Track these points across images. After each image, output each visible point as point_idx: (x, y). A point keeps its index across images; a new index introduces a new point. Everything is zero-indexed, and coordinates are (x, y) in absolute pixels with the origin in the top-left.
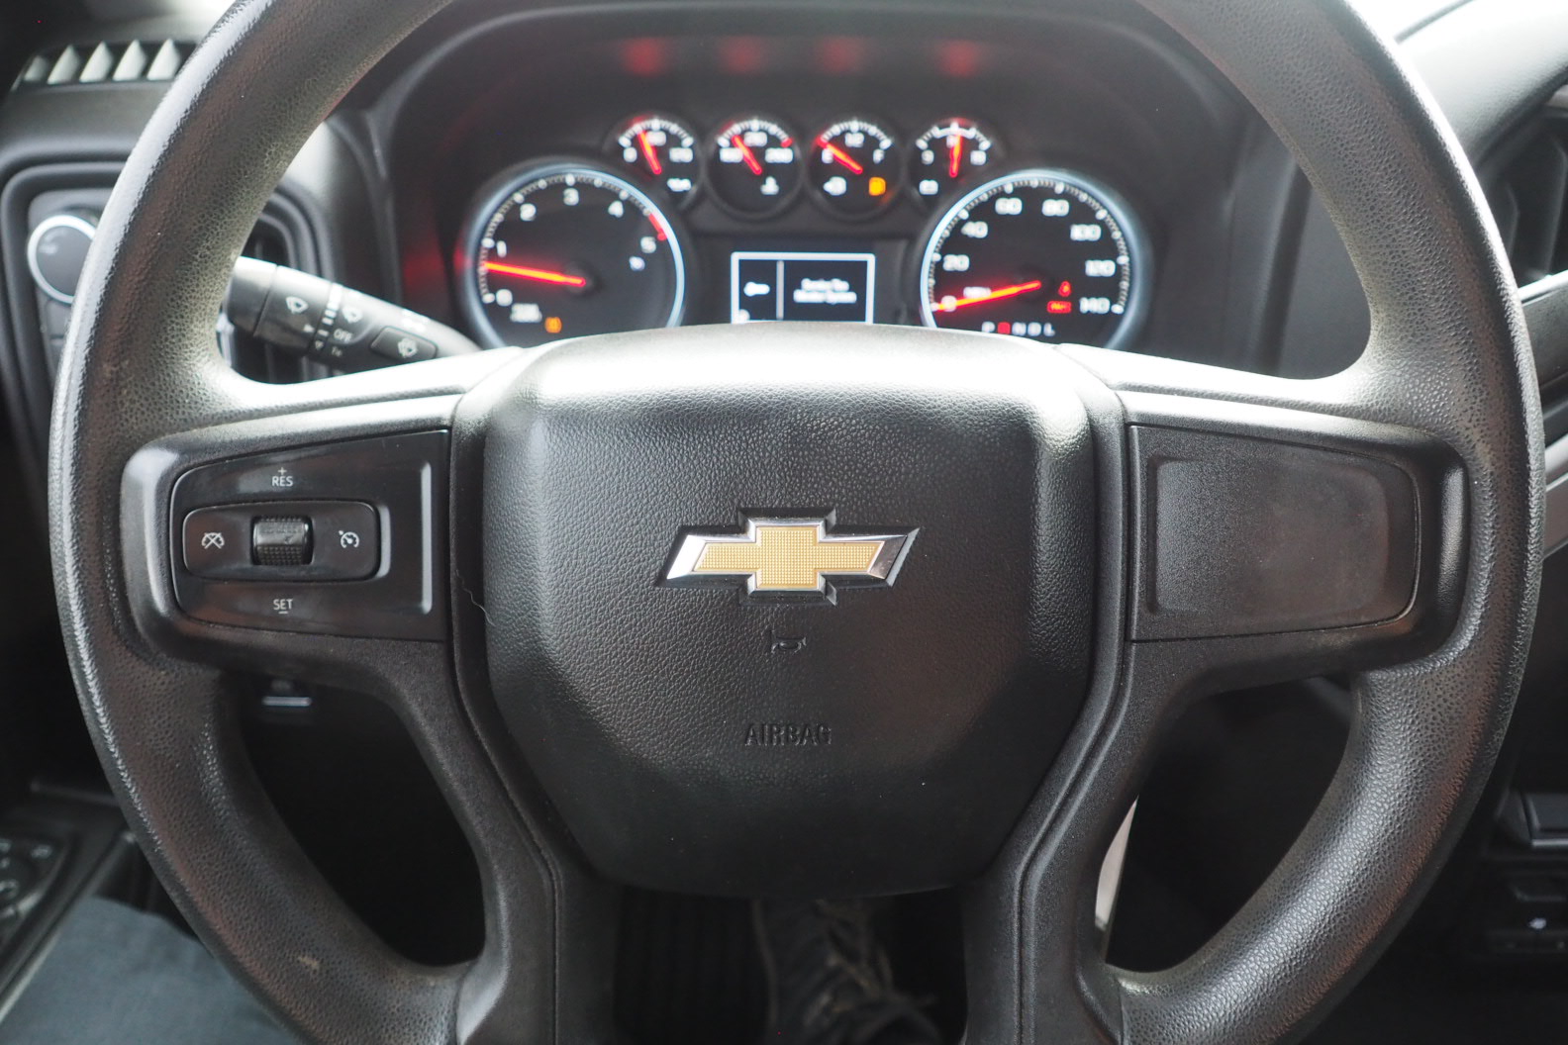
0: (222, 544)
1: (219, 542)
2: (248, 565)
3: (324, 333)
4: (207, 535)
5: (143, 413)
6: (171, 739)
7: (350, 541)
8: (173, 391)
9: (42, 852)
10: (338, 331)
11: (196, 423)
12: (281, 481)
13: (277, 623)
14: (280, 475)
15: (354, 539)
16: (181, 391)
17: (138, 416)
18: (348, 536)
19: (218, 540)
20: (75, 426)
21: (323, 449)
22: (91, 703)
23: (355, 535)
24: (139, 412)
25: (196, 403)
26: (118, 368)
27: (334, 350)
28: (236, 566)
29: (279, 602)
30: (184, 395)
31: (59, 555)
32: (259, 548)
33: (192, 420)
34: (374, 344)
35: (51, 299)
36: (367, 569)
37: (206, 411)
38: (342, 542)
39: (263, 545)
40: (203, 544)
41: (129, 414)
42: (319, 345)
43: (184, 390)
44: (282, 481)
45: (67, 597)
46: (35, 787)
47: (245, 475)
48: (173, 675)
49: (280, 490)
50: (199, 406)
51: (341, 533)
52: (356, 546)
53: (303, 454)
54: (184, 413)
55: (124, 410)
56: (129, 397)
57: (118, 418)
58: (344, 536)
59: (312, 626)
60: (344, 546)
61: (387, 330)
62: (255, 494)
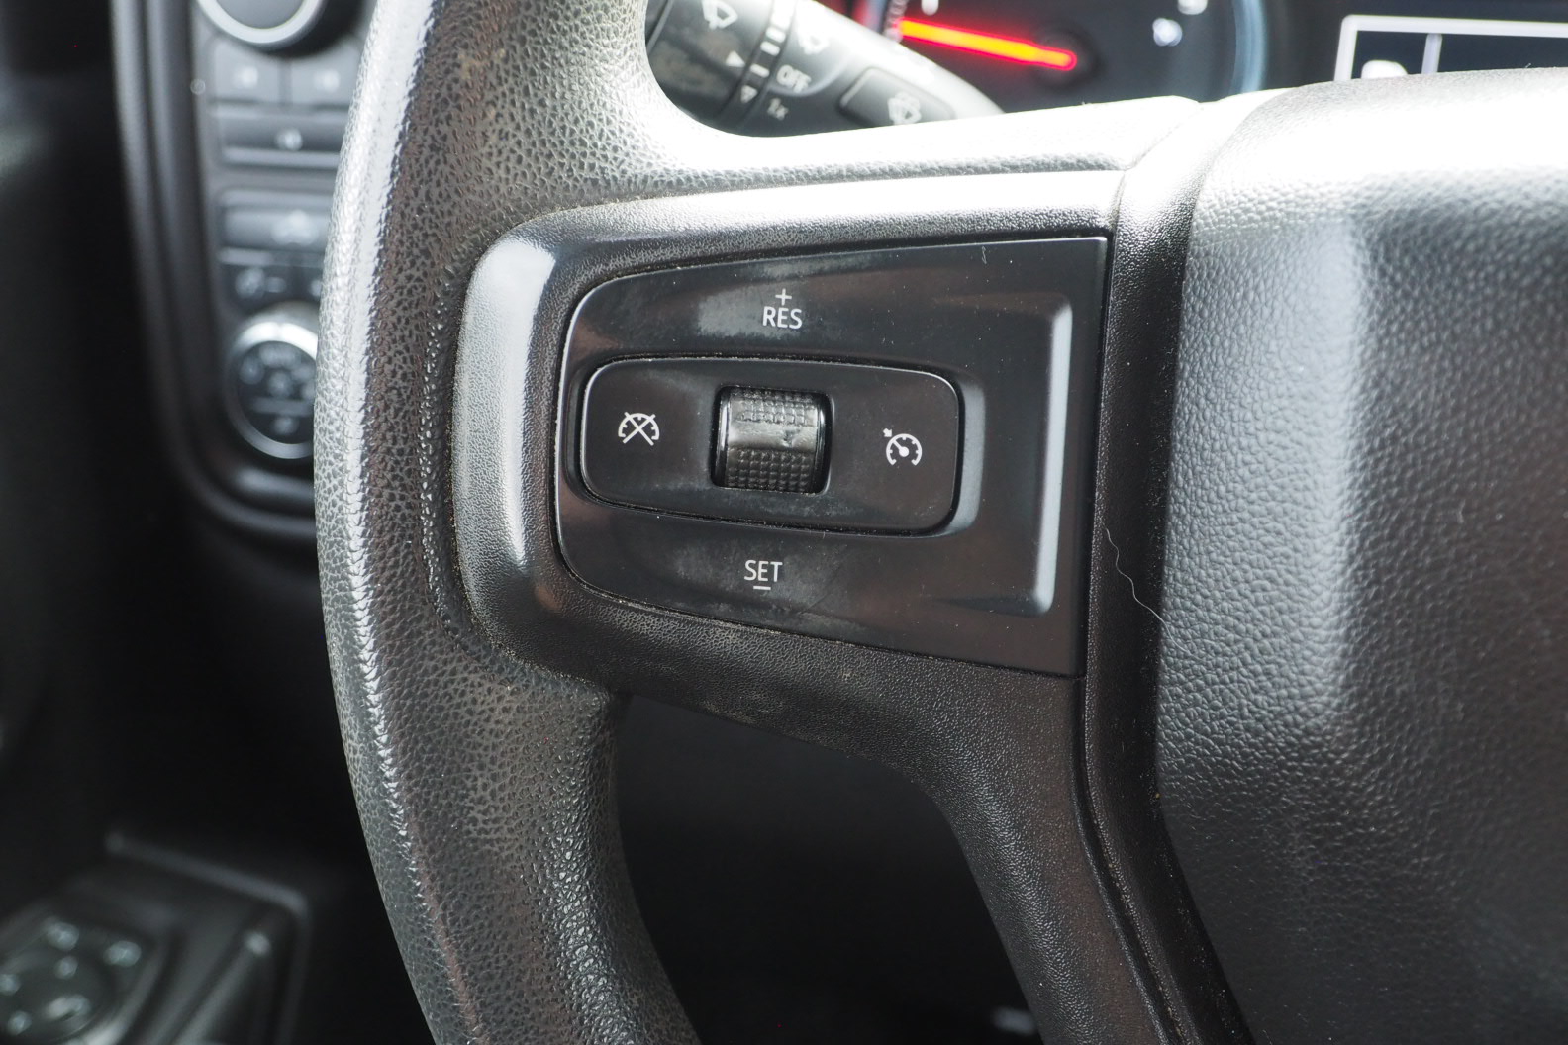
0: (656, 437)
1: (651, 433)
2: (701, 483)
3: (760, 71)
4: (629, 417)
5: (519, 160)
6: (513, 824)
7: (904, 452)
8: (576, 121)
9: (123, 953)
10: (785, 69)
11: (613, 188)
12: (779, 316)
13: (746, 605)
14: (778, 304)
15: (913, 448)
16: (590, 124)
17: (510, 165)
18: (900, 441)
19: (648, 429)
20: (393, 175)
21: (865, 256)
22: (368, 735)
23: (915, 441)
24: (513, 158)
25: (615, 149)
26: (486, 62)
27: (775, 103)
28: (679, 483)
29: (755, 566)
30: (595, 132)
31: (337, 435)
32: (730, 451)
33: (608, 182)
34: (846, 100)
35: (219, 33)
36: (930, 512)
37: (635, 168)
38: (889, 451)
39: (739, 446)
40: (621, 434)
41: (495, 159)
42: (749, 93)
43: (595, 122)
44: (781, 317)
45: (343, 521)
46: (116, 843)
47: (711, 299)
48: (526, 696)
49: (779, 335)
50: (620, 156)
51: (888, 433)
52: (915, 462)
53: (827, 263)
54: (592, 167)
55: (486, 150)
56: (498, 127)
57: (473, 166)
58: (893, 441)
59: (816, 622)
60: (893, 462)
61: (870, 74)
62: (730, 341)
